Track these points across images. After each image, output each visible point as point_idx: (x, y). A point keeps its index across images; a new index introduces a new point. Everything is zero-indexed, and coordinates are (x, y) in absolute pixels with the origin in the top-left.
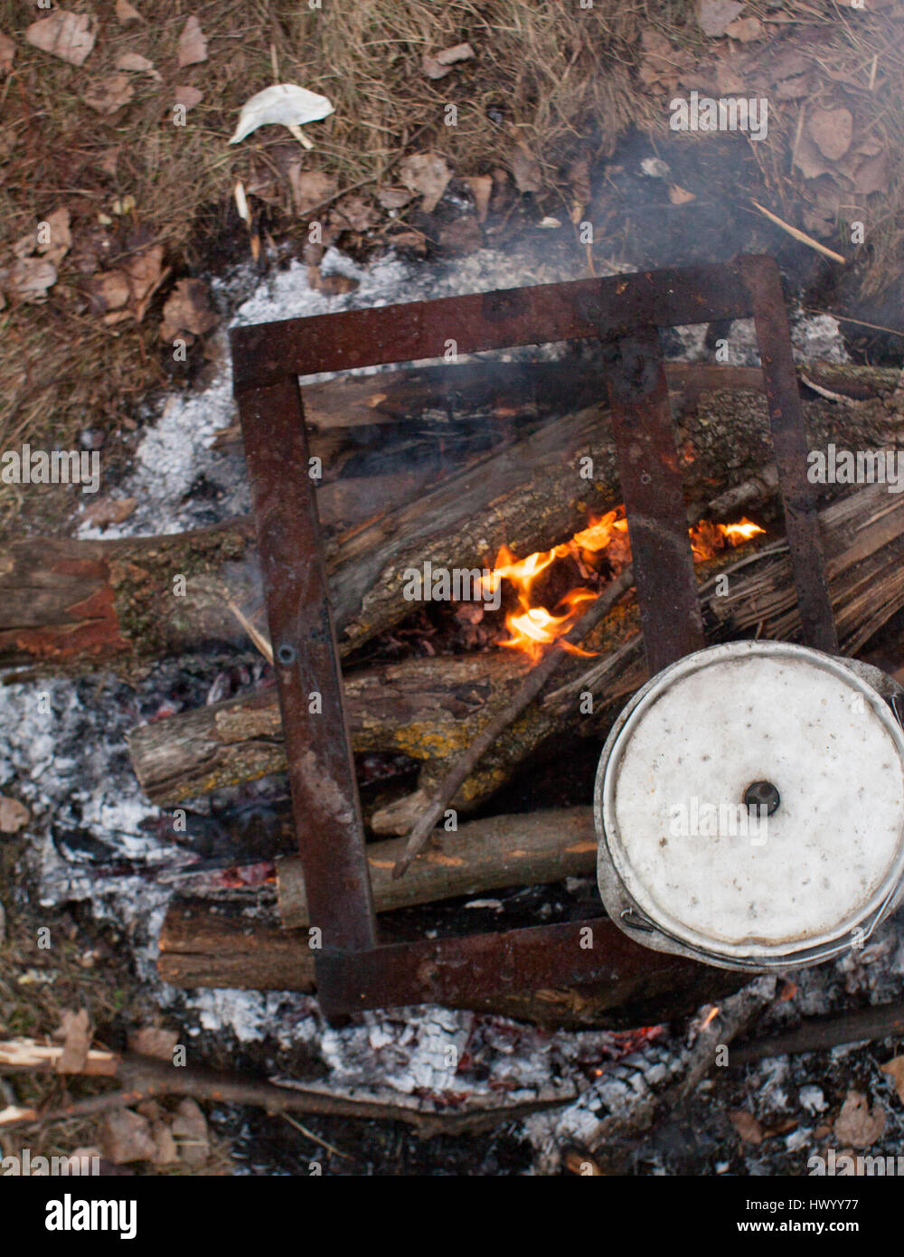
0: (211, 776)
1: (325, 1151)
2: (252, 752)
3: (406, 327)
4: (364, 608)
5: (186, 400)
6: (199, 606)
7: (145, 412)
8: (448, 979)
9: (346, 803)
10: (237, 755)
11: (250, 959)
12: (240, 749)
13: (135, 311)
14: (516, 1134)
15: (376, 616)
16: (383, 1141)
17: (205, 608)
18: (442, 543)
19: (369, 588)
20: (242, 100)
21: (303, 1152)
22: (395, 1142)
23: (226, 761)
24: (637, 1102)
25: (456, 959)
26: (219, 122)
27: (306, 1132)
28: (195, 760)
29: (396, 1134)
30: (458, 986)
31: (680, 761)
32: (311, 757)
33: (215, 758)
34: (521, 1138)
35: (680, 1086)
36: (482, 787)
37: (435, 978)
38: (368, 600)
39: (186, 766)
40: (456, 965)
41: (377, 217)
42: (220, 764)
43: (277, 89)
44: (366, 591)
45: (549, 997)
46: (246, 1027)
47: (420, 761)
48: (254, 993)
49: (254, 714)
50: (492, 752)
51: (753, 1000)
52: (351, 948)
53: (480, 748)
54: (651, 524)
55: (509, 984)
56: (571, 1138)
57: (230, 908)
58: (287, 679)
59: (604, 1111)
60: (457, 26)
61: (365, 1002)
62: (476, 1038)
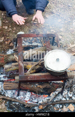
1: (16, 108)
2: (14, 66)
3: (30, 35)
5: (11, 50)
6: (11, 58)
7: (8, 50)
9: (23, 65)
11: (12, 85)
13: (8, 44)
16: (21, 108)
20: (18, 32)
24: (46, 101)
26: (16, 33)
27: (14, 107)
29: (23, 107)
30: (31, 79)
32: (20, 61)
33: (11, 67)
34: (34, 109)
35: (49, 100)
37: (29, 78)
39: (9, 67)
40: (31, 77)
41: (27, 40)
43: (20, 32)
45: (39, 86)
46: (10, 96)
47: (28, 70)
48: (11, 91)
49: (15, 63)
50: (35, 68)
51: (56, 94)
52: (22, 76)
53: (34, 66)
54: (48, 49)
55: (36, 79)
56: (40, 103)
57: (10, 82)
58: (19, 56)
59: (43, 101)
60: (34, 29)
61: (23, 80)
62: (31, 97)
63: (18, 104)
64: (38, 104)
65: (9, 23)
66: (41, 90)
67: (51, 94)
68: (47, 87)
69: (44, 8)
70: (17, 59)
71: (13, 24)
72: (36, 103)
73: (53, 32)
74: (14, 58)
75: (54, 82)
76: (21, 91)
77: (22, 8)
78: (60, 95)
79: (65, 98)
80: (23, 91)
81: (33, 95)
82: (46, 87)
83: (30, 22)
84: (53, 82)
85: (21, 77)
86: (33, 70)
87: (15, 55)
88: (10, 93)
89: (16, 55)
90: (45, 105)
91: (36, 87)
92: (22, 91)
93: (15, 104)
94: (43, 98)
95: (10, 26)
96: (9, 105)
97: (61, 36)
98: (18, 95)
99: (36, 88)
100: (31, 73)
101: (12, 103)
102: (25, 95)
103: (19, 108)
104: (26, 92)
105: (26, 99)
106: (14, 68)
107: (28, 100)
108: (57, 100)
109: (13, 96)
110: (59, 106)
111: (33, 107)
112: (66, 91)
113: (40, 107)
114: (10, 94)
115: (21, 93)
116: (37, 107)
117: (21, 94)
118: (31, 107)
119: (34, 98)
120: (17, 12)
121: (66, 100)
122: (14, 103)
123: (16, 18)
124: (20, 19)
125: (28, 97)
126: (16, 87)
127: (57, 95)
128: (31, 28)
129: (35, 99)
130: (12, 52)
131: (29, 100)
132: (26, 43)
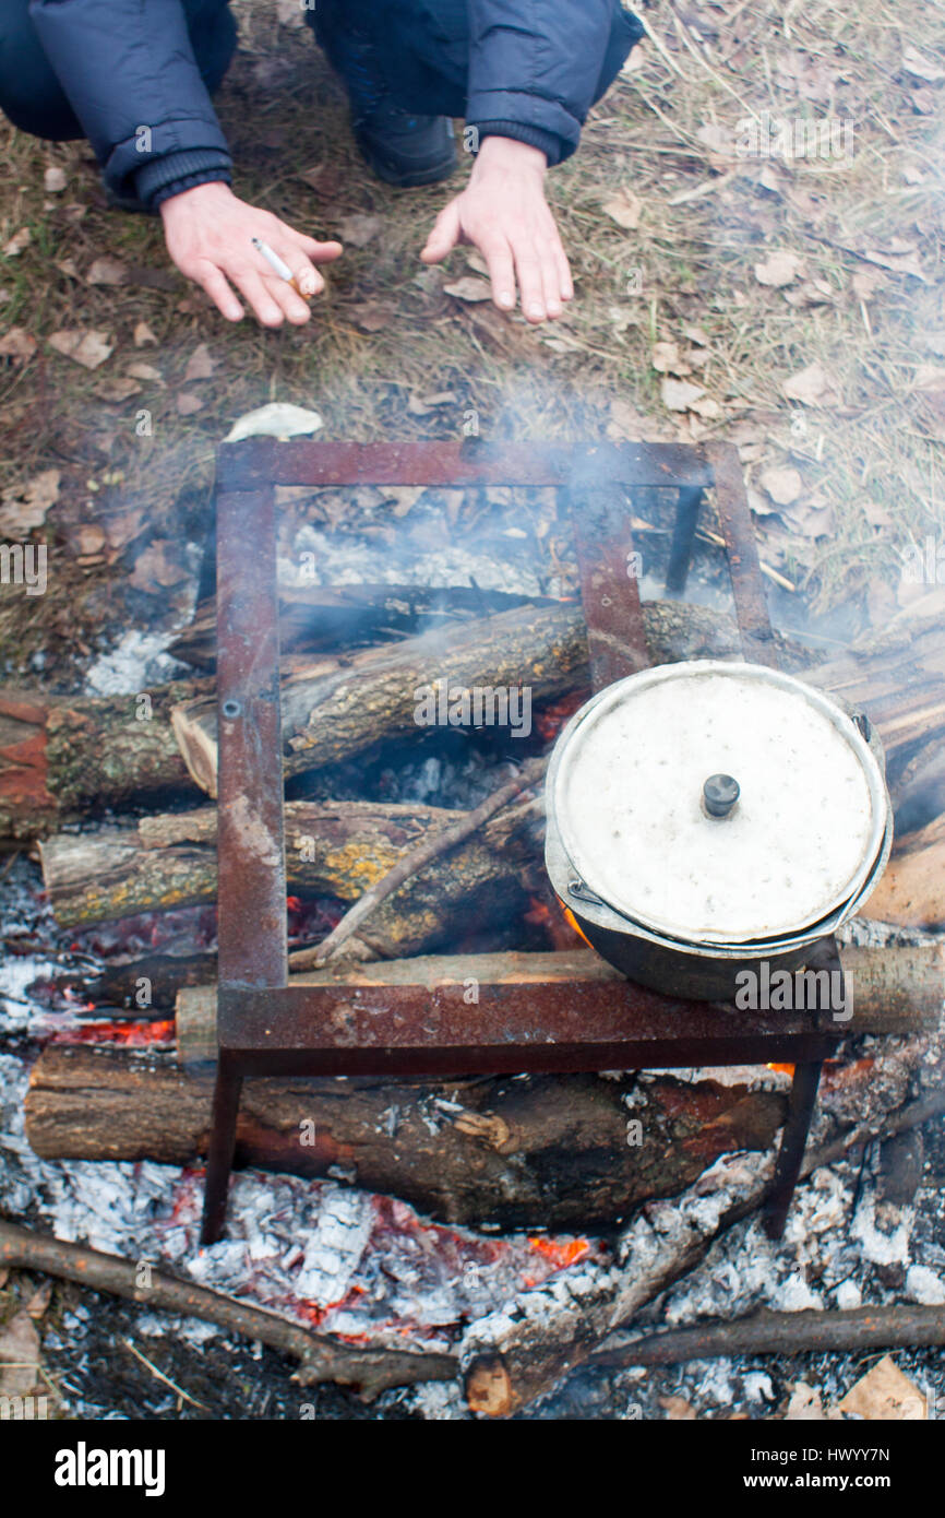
0: (124, 885)
1: (176, 1397)
2: (172, 860)
3: (387, 459)
4: (312, 721)
5: (144, 637)
6: (135, 749)
7: (102, 642)
8: (365, 1025)
9: (275, 847)
10: (155, 861)
11: (131, 1099)
12: (160, 856)
13: (108, 557)
14: (406, 1402)
15: (323, 733)
16: (247, 1390)
17: (143, 751)
18: (397, 675)
19: (320, 703)
20: (238, 414)
21: (148, 1397)
22: (261, 1393)
23: (142, 868)
24: (558, 1312)
25: (376, 1006)
26: (215, 423)
27: (157, 1373)
28: (109, 864)
29: (264, 1386)
30: (376, 1033)
31: (637, 763)
32: (243, 801)
33: (133, 862)
34: (411, 1408)
35: (608, 1308)
36: (412, 929)
37: (350, 1021)
38: (317, 714)
39: (99, 871)
40: (375, 1012)
41: (353, 512)
42: (136, 871)
43: (273, 407)
44: (316, 706)
45: (470, 1124)
46: (105, 1241)
47: (349, 904)
48: (127, 1168)
49: (181, 819)
50: (428, 886)
51: (694, 1224)
52: (261, 985)
53: (421, 855)
54: (610, 639)
55: (432, 1037)
56: (479, 1345)
57: (116, 1053)
58: (229, 729)
59: (520, 1314)
60: (444, 378)
61: (269, 1039)
62: (373, 1263)
63: (209, 1344)
64: (460, 1350)
65: (132, 285)
66: (505, 1179)
67: (626, 1226)
68: (583, 1141)
69: (567, 106)
70: (206, 764)
71: (184, 307)
72: (435, 1331)
73: (688, 411)
74: (171, 749)
75: (670, 1080)
76: (248, 1176)
77: (309, 99)
78: (752, 1237)
79: (816, 1279)
80: (270, 1178)
81: (397, 1230)
82: (573, 1132)
83: (394, 280)
84: (661, 1072)
85: (251, 1004)
86: (404, 905)
87: (179, 718)
88: (110, 1193)
89: (192, 713)
90: (553, 1371)
91: (433, 1128)
92: (262, 1181)
93: (171, 1333)
94: (534, 1271)
95: (143, 333)
96: (97, 1350)
97: (794, 475)
98: (214, 1228)
99: (439, 1143)
100: (381, 955)
101: (127, 1329)
102: (302, 1233)
103: (225, 1397)
104: (317, 1188)
105: (308, 1286)
106: (165, 879)
107: (334, 1291)
108: (707, 1305)
109: (144, 1233)
110: (737, 1388)
111: (396, 1385)
112: (825, 1191)
113: (483, 1396)
114: (115, 1216)
115: (254, 1200)
116: (454, 1389)
117: (247, 1215)
118: (375, 1380)
119: (418, 1266)
120: (224, 161)
121: (832, 1305)
122: (151, 1327)
123: (217, 240)
124: (267, 249)
125: (331, 1263)
126: (192, 1128)
127: (709, 1240)
128: (409, 360)
129: (426, 1284)
130: (151, 666)
131: (355, 1293)
132: (336, 557)
